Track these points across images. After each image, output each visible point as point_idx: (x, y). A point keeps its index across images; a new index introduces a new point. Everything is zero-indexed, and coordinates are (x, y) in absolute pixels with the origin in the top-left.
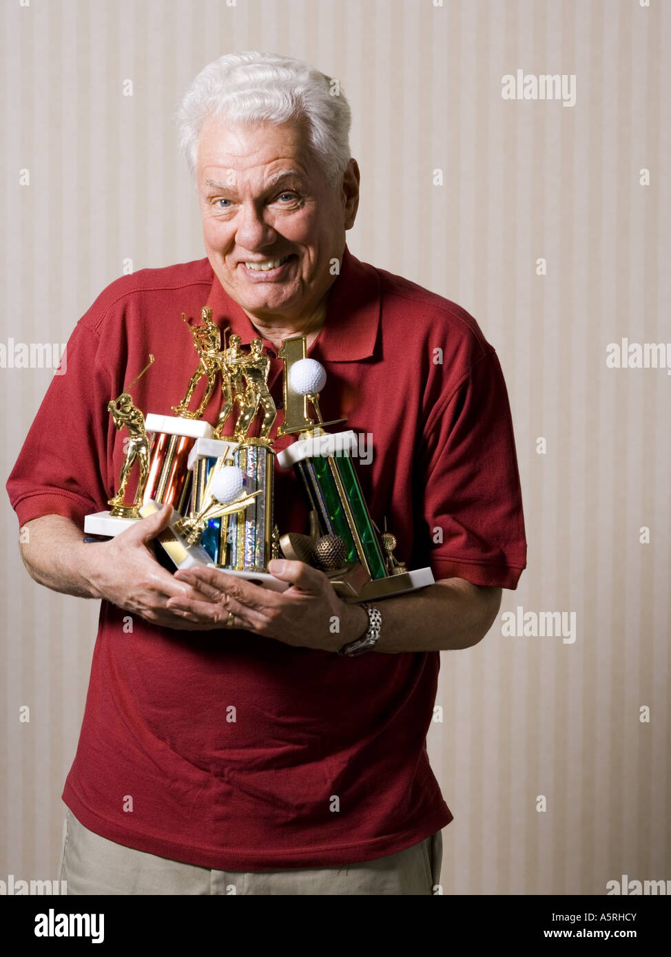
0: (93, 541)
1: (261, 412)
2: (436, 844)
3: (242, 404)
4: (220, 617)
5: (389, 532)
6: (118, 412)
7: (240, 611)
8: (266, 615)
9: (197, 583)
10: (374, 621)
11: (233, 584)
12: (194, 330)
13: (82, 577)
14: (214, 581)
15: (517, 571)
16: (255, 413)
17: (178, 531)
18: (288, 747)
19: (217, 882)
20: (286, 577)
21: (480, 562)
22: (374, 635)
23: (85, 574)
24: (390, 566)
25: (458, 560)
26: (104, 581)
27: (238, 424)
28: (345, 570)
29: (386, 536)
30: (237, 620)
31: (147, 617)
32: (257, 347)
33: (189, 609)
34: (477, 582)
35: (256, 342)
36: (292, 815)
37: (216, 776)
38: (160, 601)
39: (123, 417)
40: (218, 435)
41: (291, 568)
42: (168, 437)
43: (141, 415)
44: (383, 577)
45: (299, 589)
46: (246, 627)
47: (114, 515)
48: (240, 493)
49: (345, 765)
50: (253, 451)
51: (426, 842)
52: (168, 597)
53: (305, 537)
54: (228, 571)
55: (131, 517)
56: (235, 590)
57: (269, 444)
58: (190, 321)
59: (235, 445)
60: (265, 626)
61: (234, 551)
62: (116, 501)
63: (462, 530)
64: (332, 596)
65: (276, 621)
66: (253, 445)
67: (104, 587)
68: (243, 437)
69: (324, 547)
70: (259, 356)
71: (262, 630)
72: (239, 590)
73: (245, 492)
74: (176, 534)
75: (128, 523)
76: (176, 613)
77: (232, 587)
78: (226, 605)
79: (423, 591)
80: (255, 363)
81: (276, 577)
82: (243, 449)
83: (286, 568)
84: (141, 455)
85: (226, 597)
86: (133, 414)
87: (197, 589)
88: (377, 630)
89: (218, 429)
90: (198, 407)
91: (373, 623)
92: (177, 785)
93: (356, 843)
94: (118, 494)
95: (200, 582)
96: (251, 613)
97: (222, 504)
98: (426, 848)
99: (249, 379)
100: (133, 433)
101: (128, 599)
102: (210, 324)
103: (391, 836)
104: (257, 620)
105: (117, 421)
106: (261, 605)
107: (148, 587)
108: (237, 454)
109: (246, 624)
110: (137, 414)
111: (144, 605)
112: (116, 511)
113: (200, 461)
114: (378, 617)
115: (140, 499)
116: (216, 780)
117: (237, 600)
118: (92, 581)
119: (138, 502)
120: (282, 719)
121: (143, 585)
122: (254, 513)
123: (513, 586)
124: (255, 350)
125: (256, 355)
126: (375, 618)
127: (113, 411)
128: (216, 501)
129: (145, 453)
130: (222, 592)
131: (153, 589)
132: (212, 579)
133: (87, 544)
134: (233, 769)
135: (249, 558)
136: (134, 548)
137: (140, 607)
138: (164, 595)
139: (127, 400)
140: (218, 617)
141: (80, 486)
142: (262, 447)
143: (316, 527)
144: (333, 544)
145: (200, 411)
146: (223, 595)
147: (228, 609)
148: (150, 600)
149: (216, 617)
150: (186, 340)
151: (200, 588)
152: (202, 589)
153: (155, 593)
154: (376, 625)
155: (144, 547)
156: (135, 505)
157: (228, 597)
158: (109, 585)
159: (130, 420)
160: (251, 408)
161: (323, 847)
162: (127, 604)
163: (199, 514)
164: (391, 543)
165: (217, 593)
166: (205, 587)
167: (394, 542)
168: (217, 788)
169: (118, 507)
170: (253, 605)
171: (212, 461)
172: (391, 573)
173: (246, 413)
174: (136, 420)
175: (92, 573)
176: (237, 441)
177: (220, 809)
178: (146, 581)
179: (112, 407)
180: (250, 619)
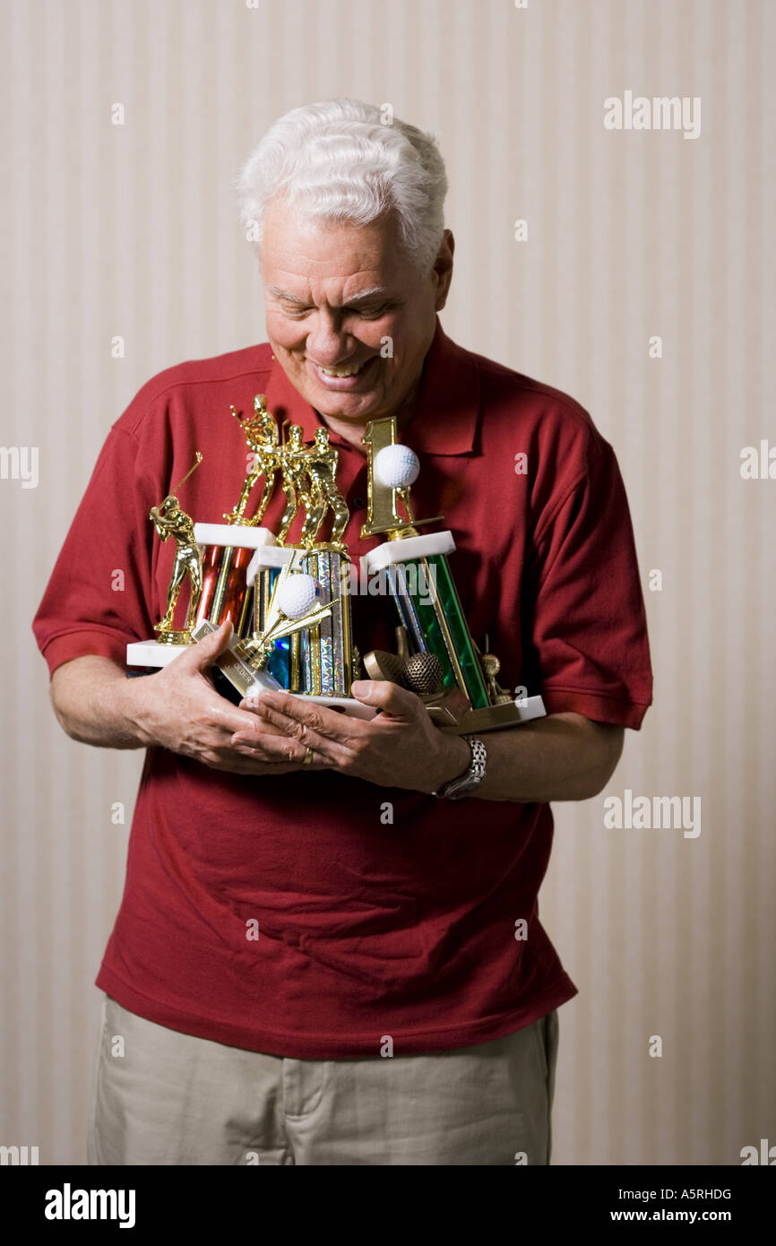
0: (138, 675)
1: (331, 513)
2: (552, 1027)
3: (308, 506)
4: (296, 753)
5: (492, 652)
6: (163, 519)
7: (320, 744)
8: (351, 748)
9: (267, 712)
10: (477, 753)
11: (310, 712)
12: (247, 425)
13: (127, 719)
14: (288, 708)
15: (641, 707)
16: (323, 515)
17: (242, 655)
18: (377, 911)
19: (291, 1073)
20: (374, 700)
21: (600, 693)
22: (478, 772)
23: (129, 715)
24: (492, 694)
25: (573, 690)
26: (153, 720)
27: (304, 529)
28: (442, 695)
29: (488, 658)
30: (316, 756)
31: (208, 760)
32: (322, 437)
33: (258, 745)
34: (595, 717)
35: (320, 431)
36: (380, 993)
37: (290, 944)
38: (223, 739)
39: (169, 524)
40: (282, 543)
41: (379, 690)
42: (222, 549)
43: (191, 521)
44: (484, 706)
45: (390, 715)
46: (327, 765)
47: (162, 642)
48: (313, 604)
49: (444, 934)
50: (324, 557)
51: (540, 1022)
52: (232, 733)
53: (393, 656)
54: (303, 697)
55: (184, 643)
56: (313, 719)
57: (343, 550)
58: (240, 415)
59: (301, 553)
60: (350, 761)
61: (308, 676)
62: (163, 626)
63: (578, 654)
64: (427, 723)
65: (363, 755)
66: (324, 551)
67: (154, 727)
68: (311, 542)
69: (416, 667)
70: (325, 448)
71: (346, 767)
72: (319, 718)
73: (319, 603)
74: (238, 658)
75: (179, 649)
76: (243, 753)
77: (310, 715)
78: (303, 737)
79: (532, 724)
80: (321, 457)
81: (361, 702)
82: (312, 556)
83: (373, 689)
84: (191, 569)
85: (302, 728)
86: (180, 519)
87: (267, 720)
88: (482, 764)
89: (281, 536)
90: (255, 513)
91: (477, 756)
92: (241, 957)
93: (458, 1025)
94: (165, 617)
95: (270, 711)
96: (333, 746)
97: (291, 620)
98: (540, 1031)
99: (314, 475)
100: (181, 543)
101: (184, 740)
102: (264, 415)
103: (496, 1016)
104: (340, 754)
105: (162, 530)
106: (346, 736)
107: (209, 722)
108: (305, 562)
109: (327, 761)
110: (185, 520)
111: (203, 745)
112: (165, 637)
113: (262, 574)
114: (482, 750)
115: (192, 623)
116: (289, 950)
117: (315, 731)
118: (140, 722)
119: (190, 625)
120: (369, 877)
121: (202, 721)
122: (330, 629)
123: (637, 727)
124: (320, 441)
125: (322, 446)
126: (479, 752)
127: (156, 519)
128: (284, 617)
129: (196, 567)
130: (298, 722)
131: (214, 725)
132: (285, 706)
133: (131, 680)
134: (309, 937)
135: (325, 682)
136: (189, 678)
137: (199, 748)
138: (227, 730)
139: (173, 504)
140: (293, 753)
141: (121, 619)
142: (335, 552)
143: (404, 646)
144: (426, 663)
145: (258, 517)
146: (299, 725)
147: (305, 743)
148: (211, 739)
149: (291, 753)
150: (238, 437)
151: (270, 718)
152: (273, 720)
153: (217, 730)
154: (480, 758)
155: (201, 676)
156: (187, 630)
157: (305, 728)
158: (160, 724)
159: (177, 528)
160: (318, 509)
161: (417, 1030)
162: (183, 746)
163: (264, 633)
164: (495, 666)
165: (292, 723)
166: (278, 717)
167: (498, 665)
168: (291, 960)
169: (166, 633)
170: (336, 736)
171: (275, 572)
172: (494, 702)
173: (312, 516)
174: (184, 527)
175: (139, 712)
176: (305, 548)
177: (294, 985)
178: (205, 716)
179: (154, 515)
180: (332, 754)
